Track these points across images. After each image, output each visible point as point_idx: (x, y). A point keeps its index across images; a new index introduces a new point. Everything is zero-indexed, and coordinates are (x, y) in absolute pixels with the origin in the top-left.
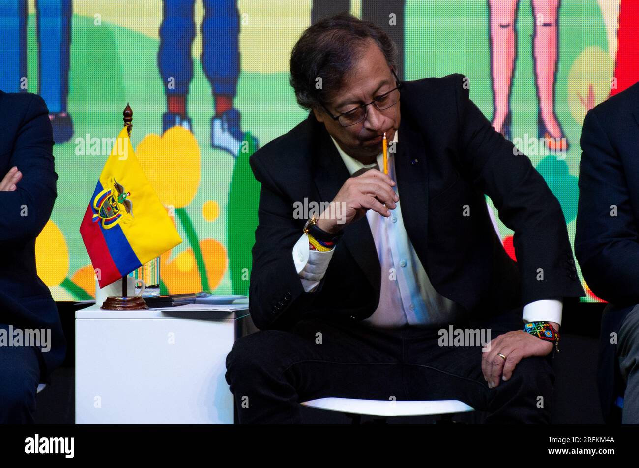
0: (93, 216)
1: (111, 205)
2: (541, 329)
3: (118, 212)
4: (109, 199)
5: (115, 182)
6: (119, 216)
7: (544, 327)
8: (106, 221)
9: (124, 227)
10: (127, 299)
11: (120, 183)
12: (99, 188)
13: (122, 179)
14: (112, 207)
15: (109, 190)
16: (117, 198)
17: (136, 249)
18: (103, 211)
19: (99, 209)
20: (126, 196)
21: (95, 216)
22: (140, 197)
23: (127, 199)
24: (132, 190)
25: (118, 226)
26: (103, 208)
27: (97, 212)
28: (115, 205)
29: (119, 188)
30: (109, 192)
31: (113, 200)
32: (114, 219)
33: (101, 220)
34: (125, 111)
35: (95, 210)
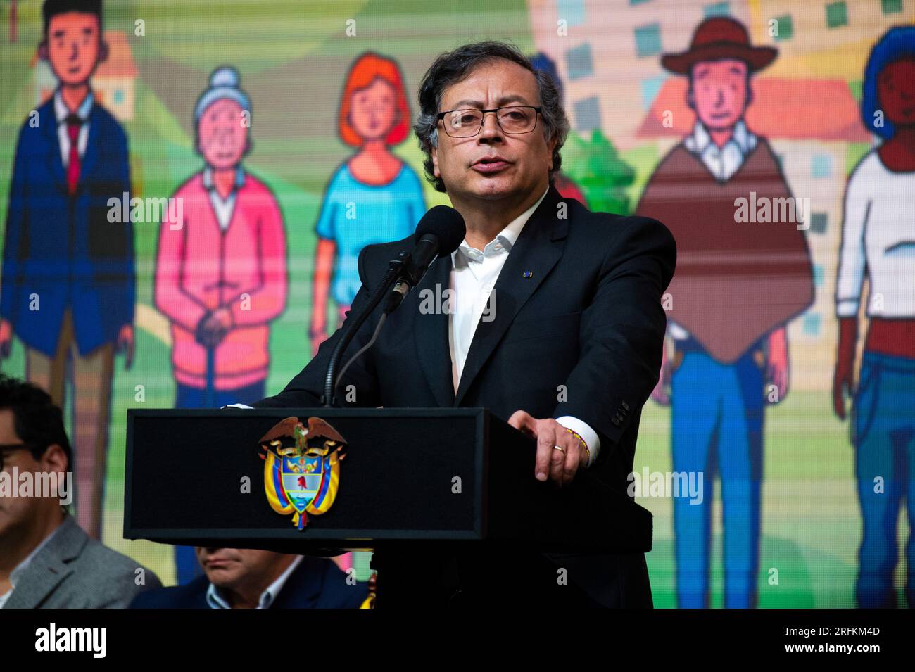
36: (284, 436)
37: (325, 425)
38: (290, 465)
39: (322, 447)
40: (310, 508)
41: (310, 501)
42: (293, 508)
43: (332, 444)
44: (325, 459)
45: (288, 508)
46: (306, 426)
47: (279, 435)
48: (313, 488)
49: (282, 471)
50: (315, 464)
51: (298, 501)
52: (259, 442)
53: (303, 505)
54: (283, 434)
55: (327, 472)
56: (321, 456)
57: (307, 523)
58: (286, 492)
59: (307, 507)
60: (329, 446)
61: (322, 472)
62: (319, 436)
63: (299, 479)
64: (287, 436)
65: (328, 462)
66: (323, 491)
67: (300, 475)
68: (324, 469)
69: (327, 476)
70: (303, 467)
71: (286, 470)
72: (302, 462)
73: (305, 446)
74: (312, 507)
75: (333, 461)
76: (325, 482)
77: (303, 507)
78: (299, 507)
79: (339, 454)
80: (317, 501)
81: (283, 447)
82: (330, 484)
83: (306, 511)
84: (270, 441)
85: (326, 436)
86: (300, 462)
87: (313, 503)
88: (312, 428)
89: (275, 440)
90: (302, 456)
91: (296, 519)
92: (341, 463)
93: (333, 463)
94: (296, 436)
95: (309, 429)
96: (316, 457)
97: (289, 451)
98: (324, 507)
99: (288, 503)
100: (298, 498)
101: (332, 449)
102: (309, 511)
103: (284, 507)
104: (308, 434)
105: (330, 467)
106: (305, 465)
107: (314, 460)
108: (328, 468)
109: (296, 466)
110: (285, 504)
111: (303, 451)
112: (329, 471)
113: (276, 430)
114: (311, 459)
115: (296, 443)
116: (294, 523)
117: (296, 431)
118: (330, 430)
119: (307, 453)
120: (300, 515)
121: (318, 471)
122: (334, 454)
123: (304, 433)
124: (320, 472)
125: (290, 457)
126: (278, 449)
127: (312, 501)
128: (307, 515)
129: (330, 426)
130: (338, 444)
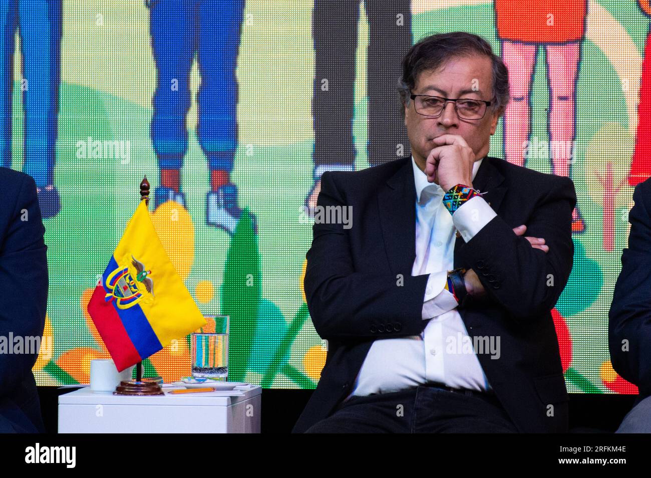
0: (105, 295)
1: (128, 284)
2: (457, 196)
3: (137, 291)
4: (125, 277)
5: (133, 258)
6: (139, 295)
7: (456, 192)
8: (122, 300)
9: (144, 308)
10: (141, 383)
11: (140, 261)
12: (113, 265)
13: (141, 256)
14: (130, 286)
15: (125, 268)
16: (136, 276)
17: (157, 331)
18: (118, 290)
19: (113, 288)
20: (146, 275)
21: (108, 295)
22: (160, 276)
23: (148, 277)
24: (153, 268)
25: (137, 307)
26: (118, 287)
27: (110, 291)
28: (133, 284)
29: (137, 265)
30: (126, 270)
31: (130, 279)
32: (133, 299)
33: (115, 300)
34: (141, 184)
35: (107, 288)
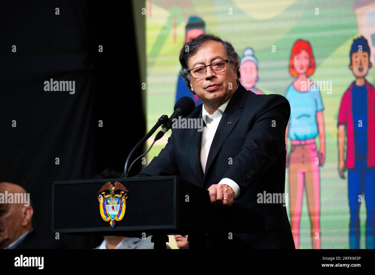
36: (106, 190)
37: (120, 185)
38: (109, 201)
39: (119, 194)
40: (116, 218)
41: (116, 215)
42: (110, 219)
43: (123, 192)
44: (120, 199)
45: (108, 219)
46: (114, 186)
47: (105, 190)
48: (117, 211)
49: (106, 204)
50: (117, 200)
51: (112, 216)
52: (98, 193)
53: (113, 217)
54: (106, 189)
55: (122, 204)
56: (119, 197)
57: (115, 225)
58: (107, 212)
59: (115, 218)
60: (122, 193)
61: (120, 204)
62: (118, 189)
63: (112, 207)
64: (107, 190)
65: (121, 200)
66: (120, 211)
67: (112, 205)
68: (121, 203)
69: (121, 205)
70: (113, 202)
71: (107, 204)
72: (113, 200)
73: (113, 194)
74: (117, 218)
75: (124, 199)
76: (121, 207)
77: (113, 218)
78: (112, 218)
79: (126, 196)
80: (118, 216)
81: (106, 194)
82: (123, 208)
83: (114, 220)
84: (102, 192)
85: (121, 189)
86: (112, 200)
87: (117, 216)
88: (116, 187)
89: (103, 192)
90: (113, 198)
91: (111, 223)
92: (127, 200)
93: (124, 200)
94: (110, 190)
95: (115, 187)
96: (118, 198)
97: (108, 196)
98: (121, 218)
99: (108, 217)
100: (112, 215)
101: (123, 194)
102: (116, 220)
103: (107, 218)
104: (115, 189)
105: (123, 202)
106: (114, 201)
107: (117, 199)
108: (122, 202)
109: (111, 202)
110: (107, 217)
111: (113, 196)
112: (122, 203)
113: (104, 188)
114: (116, 199)
115: (111, 193)
116: (110, 225)
117: (110, 188)
118: (122, 187)
119: (114, 196)
120: (113, 221)
121: (118, 203)
122: (124, 197)
123: (113, 188)
124: (119, 204)
125: (108, 198)
126: (104, 195)
127: (116, 216)
128: (115, 221)
129: (122, 185)
130: (125, 192)
